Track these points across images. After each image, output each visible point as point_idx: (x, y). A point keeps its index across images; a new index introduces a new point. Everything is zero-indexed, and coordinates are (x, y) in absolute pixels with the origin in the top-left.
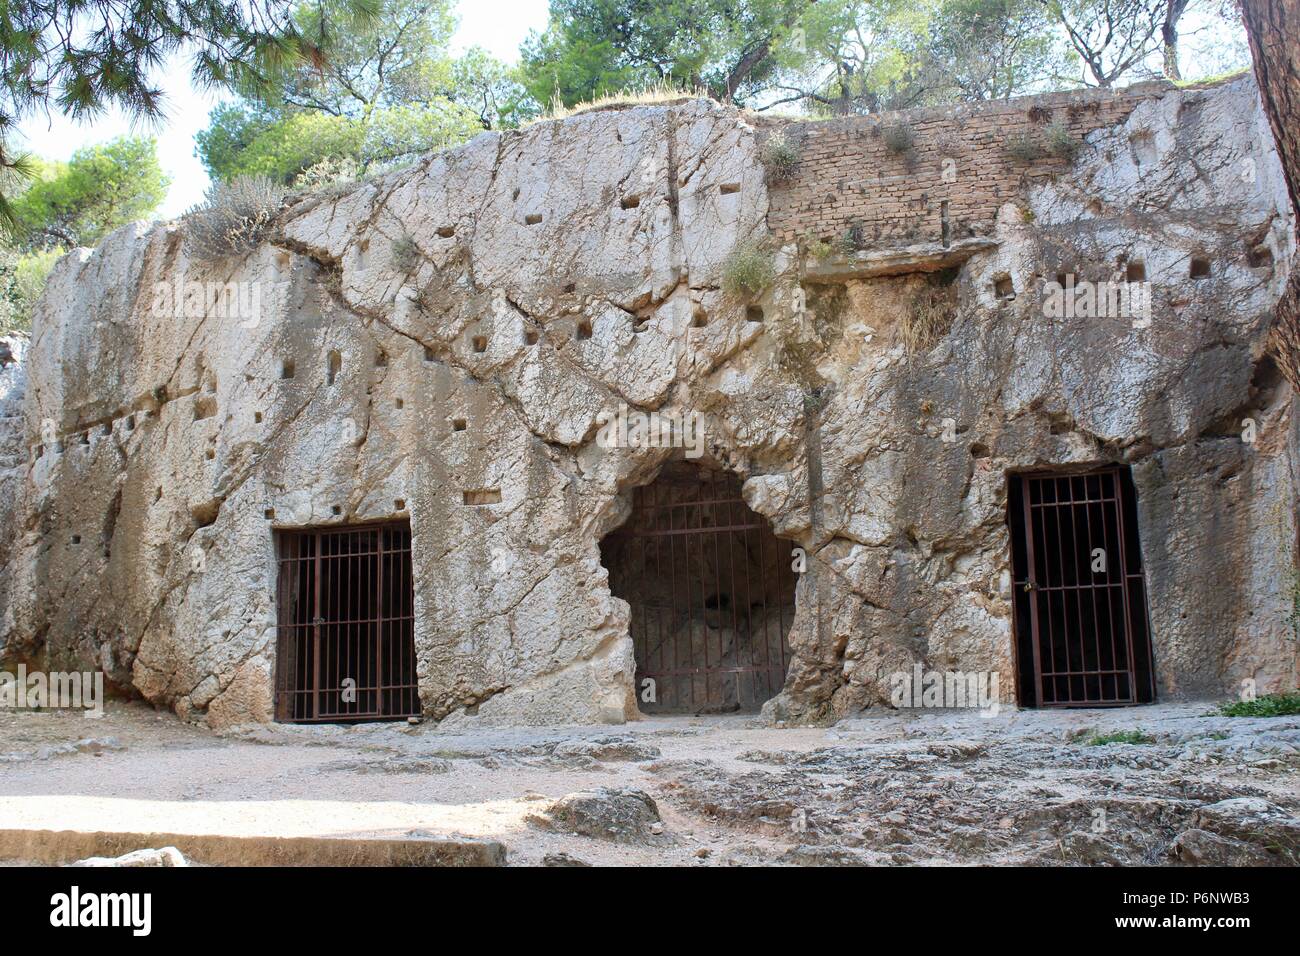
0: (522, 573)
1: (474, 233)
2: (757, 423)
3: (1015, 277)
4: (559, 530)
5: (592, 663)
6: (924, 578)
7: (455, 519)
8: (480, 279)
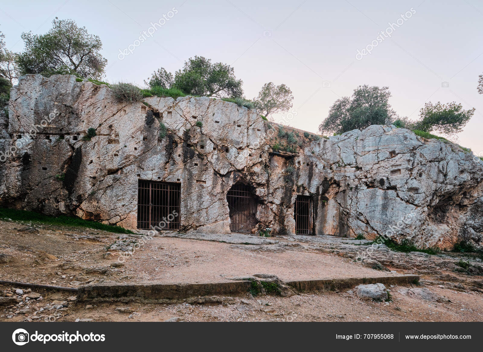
0: (210, 201)
1: (202, 120)
2: (260, 178)
3: (301, 162)
4: (219, 192)
5: (225, 221)
6: (284, 211)
7: (194, 186)
8: (203, 131)
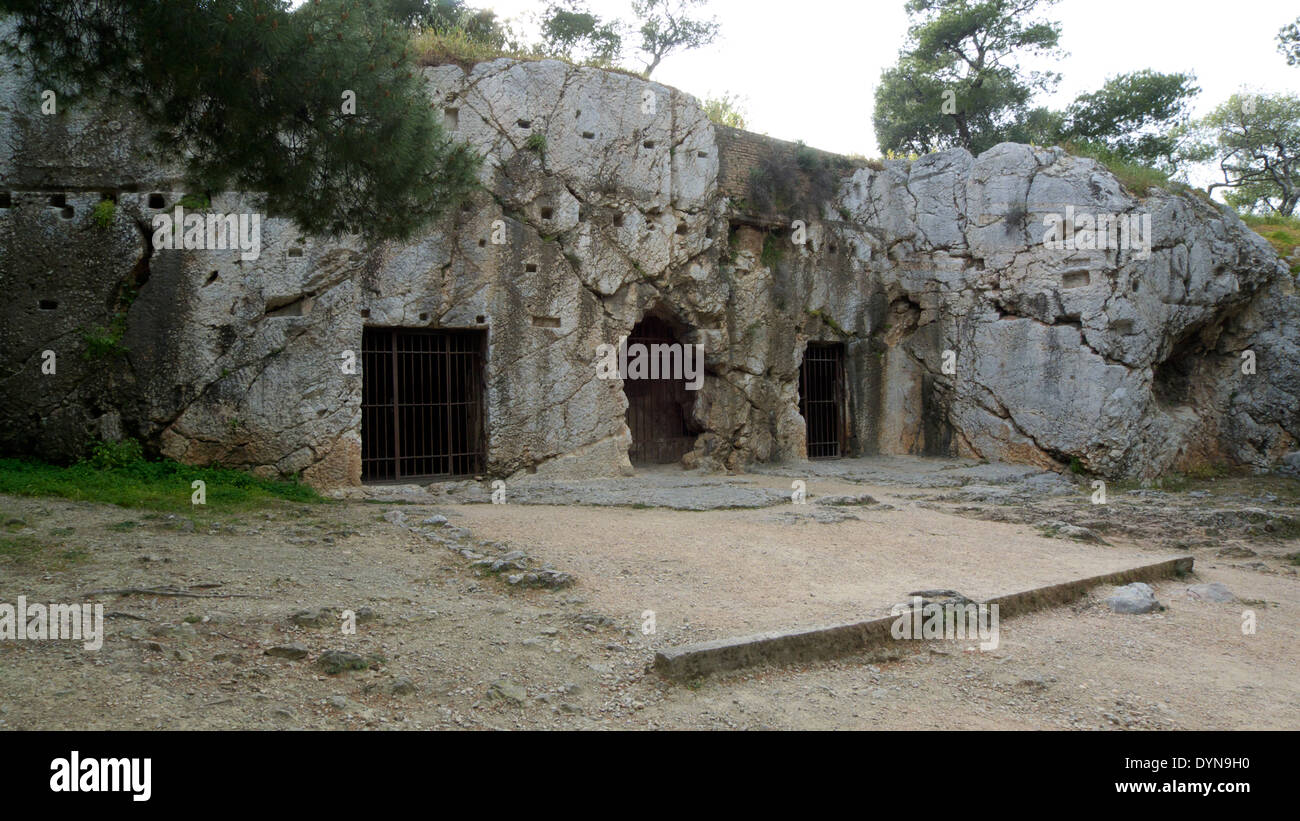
0: (574, 377)
1: (546, 131)
3: (815, 243)
5: (615, 438)
6: (776, 394)
7: (527, 335)
8: (549, 165)
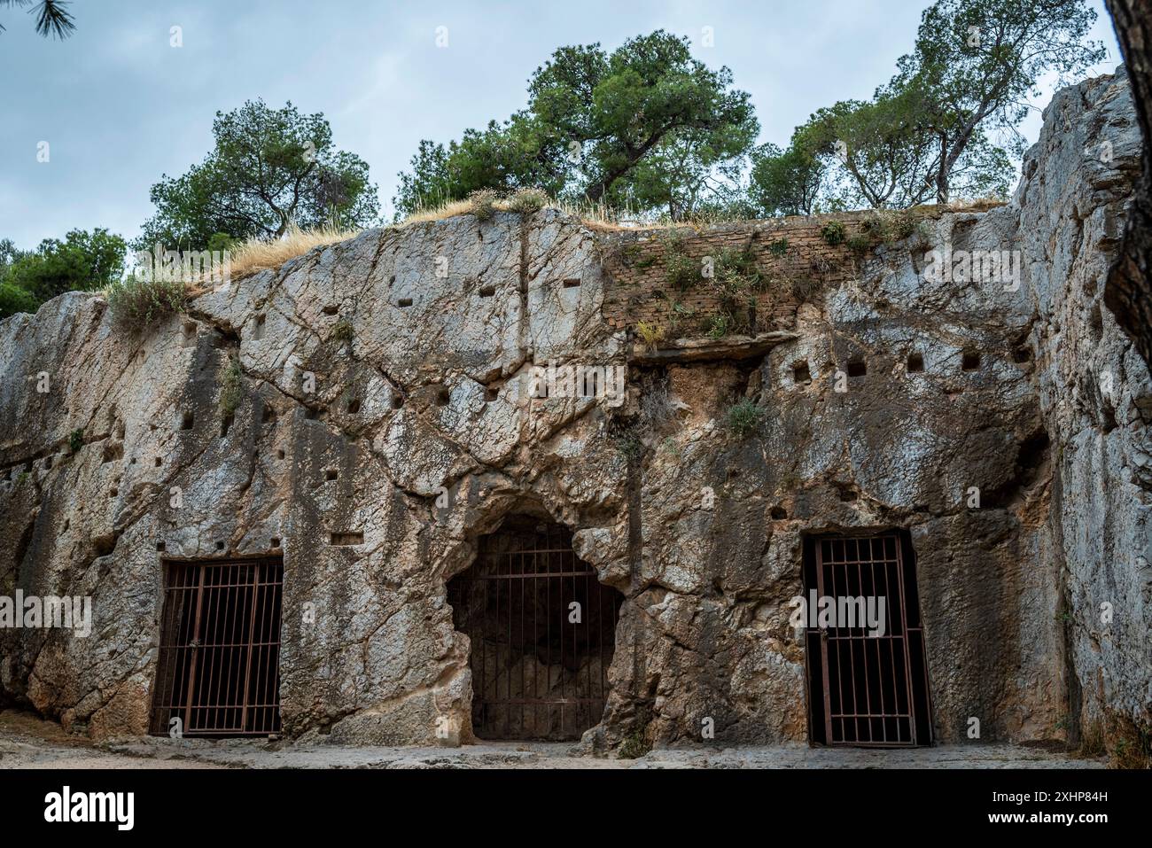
0: (377, 607)
1: (354, 313)
2: (587, 483)
3: (811, 365)
4: (411, 570)
5: (435, 690)
6: (728, 624)
7: (322, 557)
8: (357, 351)
